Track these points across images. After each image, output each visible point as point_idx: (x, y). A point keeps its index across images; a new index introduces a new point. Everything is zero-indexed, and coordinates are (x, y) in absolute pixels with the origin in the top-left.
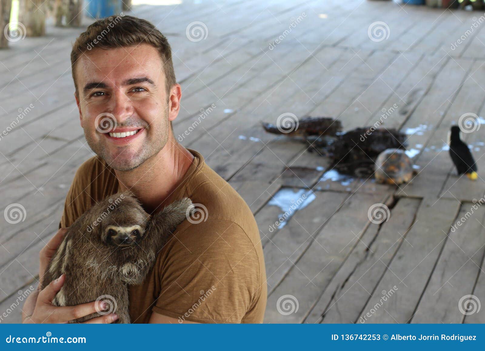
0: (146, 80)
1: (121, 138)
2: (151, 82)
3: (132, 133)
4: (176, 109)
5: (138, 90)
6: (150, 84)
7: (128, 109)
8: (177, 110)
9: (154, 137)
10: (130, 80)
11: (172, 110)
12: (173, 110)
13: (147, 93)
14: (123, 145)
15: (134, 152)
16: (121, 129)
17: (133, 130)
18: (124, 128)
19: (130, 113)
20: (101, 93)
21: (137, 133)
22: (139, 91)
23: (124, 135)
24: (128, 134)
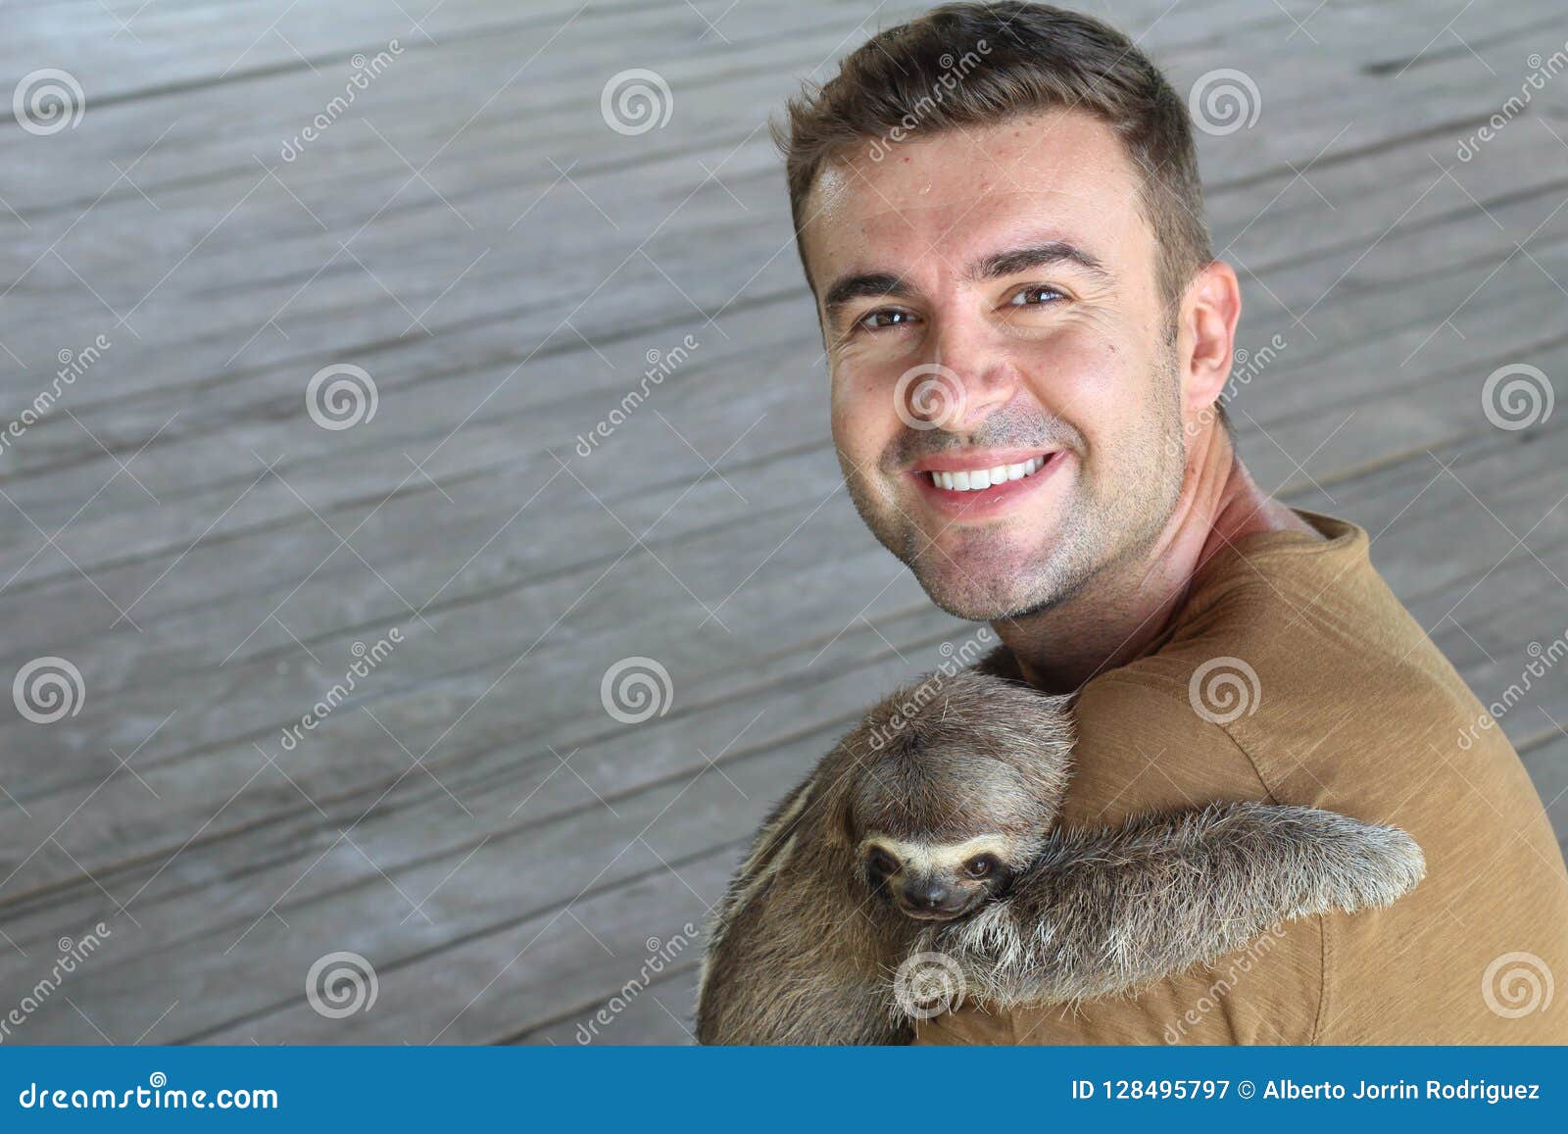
0: (1064, 252)
1: (971, 492)
2: (1086, 261)
3: (1017, 472)
4: (1215, 362)
5: (1036, 295)
6: (1080, 268)
7: (990, 378)
8: (1221, 366)
9: (1106, 485)
10: (996, 258)
11: (1194, 367)
12: (1203, 369)
13: (1072, 307)
14: (980, 521)
15: (1027, 547)
16: (967, 456)
17: (1023, 460)
18: (979, 452)
19: (1000, 395)
20: (891, 313)
21: (1037, 470)
22: (1039, 302)
23: (980, 479)
24: (998, 475)
